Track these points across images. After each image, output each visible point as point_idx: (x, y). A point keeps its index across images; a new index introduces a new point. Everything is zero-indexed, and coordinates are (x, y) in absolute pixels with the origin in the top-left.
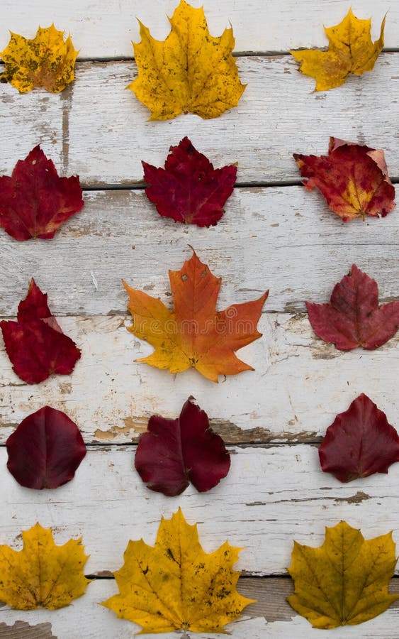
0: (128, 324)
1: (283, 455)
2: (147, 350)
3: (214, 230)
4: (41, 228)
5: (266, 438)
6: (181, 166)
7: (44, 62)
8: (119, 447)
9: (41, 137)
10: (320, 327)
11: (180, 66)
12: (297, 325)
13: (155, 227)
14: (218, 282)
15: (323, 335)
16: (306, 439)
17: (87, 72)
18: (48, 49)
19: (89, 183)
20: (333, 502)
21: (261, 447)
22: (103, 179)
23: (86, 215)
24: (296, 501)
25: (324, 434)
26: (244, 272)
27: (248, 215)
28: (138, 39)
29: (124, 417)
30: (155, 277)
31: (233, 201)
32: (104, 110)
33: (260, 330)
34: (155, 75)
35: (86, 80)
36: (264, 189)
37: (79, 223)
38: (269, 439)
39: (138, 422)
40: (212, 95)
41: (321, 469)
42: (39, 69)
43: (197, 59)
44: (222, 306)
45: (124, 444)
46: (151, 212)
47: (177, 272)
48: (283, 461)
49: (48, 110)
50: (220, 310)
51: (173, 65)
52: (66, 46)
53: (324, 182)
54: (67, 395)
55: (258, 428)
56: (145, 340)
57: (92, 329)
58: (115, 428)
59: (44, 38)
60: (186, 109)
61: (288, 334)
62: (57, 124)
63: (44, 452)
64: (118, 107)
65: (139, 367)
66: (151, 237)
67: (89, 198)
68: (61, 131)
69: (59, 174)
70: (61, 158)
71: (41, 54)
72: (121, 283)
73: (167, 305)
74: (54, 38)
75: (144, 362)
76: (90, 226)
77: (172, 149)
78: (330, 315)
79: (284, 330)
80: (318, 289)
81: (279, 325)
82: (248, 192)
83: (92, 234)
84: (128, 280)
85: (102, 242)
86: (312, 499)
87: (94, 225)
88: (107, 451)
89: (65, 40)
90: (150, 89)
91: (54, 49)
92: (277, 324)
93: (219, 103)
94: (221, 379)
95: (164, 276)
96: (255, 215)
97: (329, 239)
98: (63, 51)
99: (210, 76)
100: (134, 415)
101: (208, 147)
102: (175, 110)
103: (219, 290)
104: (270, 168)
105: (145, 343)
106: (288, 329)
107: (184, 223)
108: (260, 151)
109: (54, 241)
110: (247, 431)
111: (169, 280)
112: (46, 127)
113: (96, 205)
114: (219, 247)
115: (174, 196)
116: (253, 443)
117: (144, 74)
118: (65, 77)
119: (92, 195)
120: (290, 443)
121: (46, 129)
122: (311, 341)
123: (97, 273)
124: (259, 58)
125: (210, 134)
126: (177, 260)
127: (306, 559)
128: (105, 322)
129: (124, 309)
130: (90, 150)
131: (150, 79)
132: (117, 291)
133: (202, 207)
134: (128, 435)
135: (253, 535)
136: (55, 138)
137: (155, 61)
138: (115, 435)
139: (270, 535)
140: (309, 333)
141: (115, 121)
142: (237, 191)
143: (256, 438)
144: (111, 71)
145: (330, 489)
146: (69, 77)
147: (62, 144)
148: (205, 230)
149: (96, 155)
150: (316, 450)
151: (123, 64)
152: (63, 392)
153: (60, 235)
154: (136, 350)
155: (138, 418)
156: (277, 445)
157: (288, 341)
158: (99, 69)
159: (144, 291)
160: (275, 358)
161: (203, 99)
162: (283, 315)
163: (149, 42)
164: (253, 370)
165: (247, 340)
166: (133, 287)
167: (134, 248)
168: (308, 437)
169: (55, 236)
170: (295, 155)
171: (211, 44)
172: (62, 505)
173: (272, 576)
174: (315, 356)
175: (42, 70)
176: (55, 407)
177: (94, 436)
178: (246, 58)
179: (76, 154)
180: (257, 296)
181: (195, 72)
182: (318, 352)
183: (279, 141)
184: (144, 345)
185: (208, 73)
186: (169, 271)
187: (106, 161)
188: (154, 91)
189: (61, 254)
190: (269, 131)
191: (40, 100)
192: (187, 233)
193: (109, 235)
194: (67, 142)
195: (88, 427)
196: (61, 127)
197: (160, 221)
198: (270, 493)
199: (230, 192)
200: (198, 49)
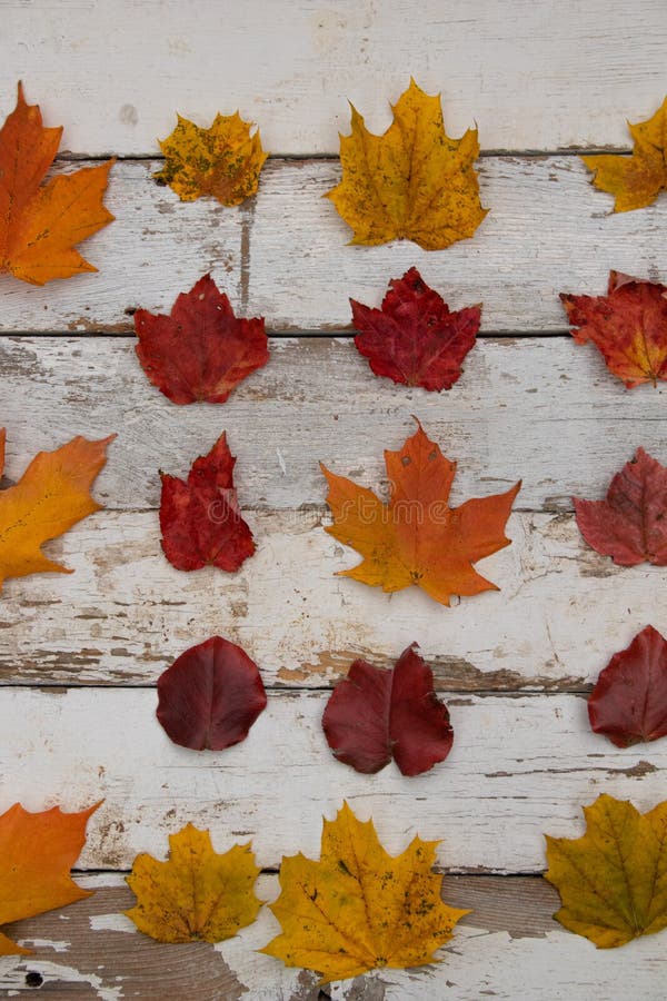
0: (327, 522)
1: (537, 707)
2: (353, 558)
3: (447, 395)
4: (208, 388)
5: (514, 684)
6: (405, 307)
7: (219, 162)
8: (312, 692)
9: (212, 262)
10: (591, 533)
11: (399, 174)
12: (559, 530)
13: (367, 390)
14: (453, 466)
15: (596, 545)
16: (568, 686)
17: (277, 174)
18: (227, 146)
19: (277, 327)
20: (605, 774)
21: (507, 696)
22: (296, 323)
23: (271, 371)
24: (554, 771)
25: (595, 682)
26: (487, 454)
27: (494, 376)
28: (348, 130)
29: (319, 651)
30: (366, 459)
31: (475, 355)
32: (297, 227)
33: (508, 535)
34: (365, 181)
35: (274, 184)
36: (517, 341)
37: (262, 382)
38: (519, 686)
39: (339, 658)
40: (439, 217)
41: (590, 728)
42: (211, 171)
43: (424, 167)
44: (457, 501)
45: (318, 689)
46: (361, 369)
47: (395, 453)
48: (537, 716)
49: (221, 224)
50: (454, 506)
51: (389, 171)
52: (251, 144)
53: (602, 334)
54: (241, 618)
55: (503, 670)
56: (350, 545)
57: (277, 528)
58: (305, 666)
59: (222, 129)
60: (402, 234)
61: (547, 542)
62: (233, 245)
63: (209, 700)
64: (319, 223)
65: (341, 582)
66: (360, 404)
67: (276, 348)
68: (240, 255)
69: (236, 313)
70: (238, 293)
71: (217, 151)
72: (319, 466)
73: (380, 496)
74: (236, 131)
75: (349, 575)
76: (277, 386)
77: (392, 282)
78: (605, 516)
79: (541, 536)
80: (589, 480)
81: (534, 528)
82: (496, 344)
83: (279, 397)
84: (328, 463)
85: (293, 409)
86: (576, 770)
87: (282, 385)
88: (294, 697)
89: (251, 136)
90: (356, 201)
91: (236, 146)
92: (533, 528)
93: (448, 231)
94: (454, 600)
95: (378, 457)
96: (505, 376)
97: (607, 411)
98: (247, 150)
99: (439, 192)
100: (332, 647)
101: (441, 281)
102: (387, 233)
103: (452, 479)
104: (527, 311)
105: (350, 549)
106: (548, 535)
107: (407, 385)
108: (514, 289)
109: (226, 407)
110: (488, 674)
111: (384, 464)
112: (218, 248)
113: (284, 357)
114: (454, 419)
115: (393, 348)
116: (496, 690)
117: (351, 180)
118: (245, 187)
119: (280, 344)
120: (547, 692)
121: (218, 252)
122: (577, 552)
123: (285, 452)
124: (515, 159)
125: (445, 263)
126: (395, 435)
127: (569, 857)
128: (294, 519)
129: (320, 501)
130: (279, 281)
131: (358, 187)
132: (311, 477)
133: (433, 363)
134: (323, 676)
135: (493, 817)
136: (231, 264)
137: (366, 163)
138: (306, 675)
139: (517, 819)
140: (576, 541)
141: (315, 243)
142: (480, 341)
143: (501, 683)
144: (310, 172)
145: (603, 756)
146: (250, 188)
147: (240, 273)
148: (435, 395)
149: (286, 289)
150: (584, 703)
151: (325, 164)
152: (236, 614)
153: (236, 398)
154: (338, 559)
155: (339, 653)
156: (529, 694)
157: (548, 551)
158: (293, 169)
159: (349, 478)
160: (529, 574)
161: (427, 222)
162: (542, 515)
163: (362, 136)
164: (499, 590)
165: (492, 548)
166: (334, 472)
167: (336, 419)
168: (571, 683)
169: (229, 399)
170: (562, 295)
171: (445, 148)
172: (230, 770)
173: (519, 875)
174: (584, 573)
175: (214, 173)
176: (225, 636)
177: (277, 676)
178: (497, 158)
179: (261, 287)
180: (505, 488)
181: (419, 185)
182: (588, 567)
183: (539, 275)
184: (349, 552)
185: (438, 188)
186: (386, 451)
187: (300, 297)
188: (362, 204)
189: (237, 425)
190: (527, 260)
191: (210, 212)
192: (410, 399)
193: (302, 399)
194: (247, 270)
195: (269, 662)
196: (240, 249)
197: (373, 381)
198: (518, 761)
199: (472, 345)
200: (427, 153)
